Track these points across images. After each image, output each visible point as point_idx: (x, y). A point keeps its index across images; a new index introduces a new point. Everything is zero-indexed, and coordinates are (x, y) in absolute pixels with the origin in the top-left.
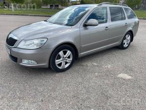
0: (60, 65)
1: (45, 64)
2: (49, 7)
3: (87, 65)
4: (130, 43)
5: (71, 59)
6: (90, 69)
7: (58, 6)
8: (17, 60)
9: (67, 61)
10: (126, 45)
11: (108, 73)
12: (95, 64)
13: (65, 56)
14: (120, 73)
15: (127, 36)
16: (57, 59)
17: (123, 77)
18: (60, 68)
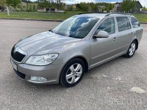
0: (70, 79)
1: (56, 80)
2: (45, 10)
3: (96, 77)
4: (135, 51)
5: (81, 72)
6: (100, 82)
7: (54, 9)
8: (25, 77)
9: (77, 75)
10: (131, 54)
11: (120, 87)
12: (105, 76)
13: (75, 70)
14: (132, 87)
15: (132, 44)
16: (68, 74)
17: (136, 91)
18: (70, 83)
